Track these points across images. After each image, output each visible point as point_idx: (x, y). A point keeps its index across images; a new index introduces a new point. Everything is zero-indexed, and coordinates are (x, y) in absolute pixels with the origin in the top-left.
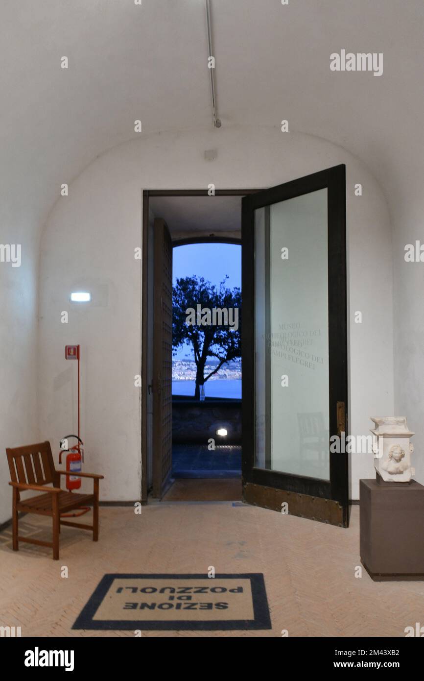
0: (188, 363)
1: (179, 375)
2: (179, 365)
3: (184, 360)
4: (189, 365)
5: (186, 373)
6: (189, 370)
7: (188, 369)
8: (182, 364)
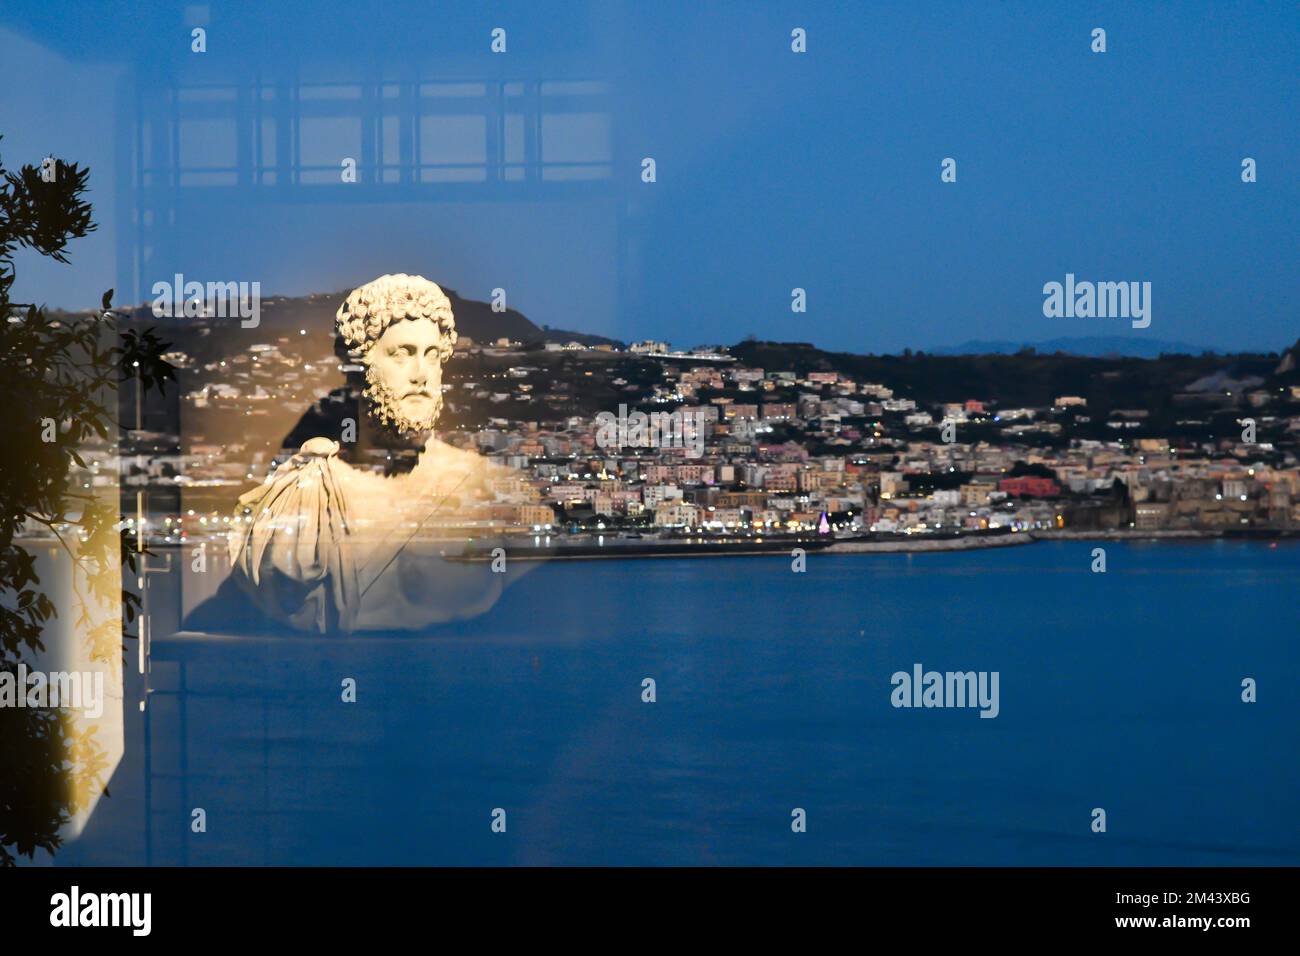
0: (788, 379)
1: (696, 495)
2: (703, 397)
3: (749, 353)
4: (791, 395)
5: (759, 473)
6: (793, 448)
7: (783, 434)
8: (731, 390)
